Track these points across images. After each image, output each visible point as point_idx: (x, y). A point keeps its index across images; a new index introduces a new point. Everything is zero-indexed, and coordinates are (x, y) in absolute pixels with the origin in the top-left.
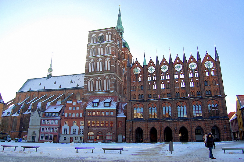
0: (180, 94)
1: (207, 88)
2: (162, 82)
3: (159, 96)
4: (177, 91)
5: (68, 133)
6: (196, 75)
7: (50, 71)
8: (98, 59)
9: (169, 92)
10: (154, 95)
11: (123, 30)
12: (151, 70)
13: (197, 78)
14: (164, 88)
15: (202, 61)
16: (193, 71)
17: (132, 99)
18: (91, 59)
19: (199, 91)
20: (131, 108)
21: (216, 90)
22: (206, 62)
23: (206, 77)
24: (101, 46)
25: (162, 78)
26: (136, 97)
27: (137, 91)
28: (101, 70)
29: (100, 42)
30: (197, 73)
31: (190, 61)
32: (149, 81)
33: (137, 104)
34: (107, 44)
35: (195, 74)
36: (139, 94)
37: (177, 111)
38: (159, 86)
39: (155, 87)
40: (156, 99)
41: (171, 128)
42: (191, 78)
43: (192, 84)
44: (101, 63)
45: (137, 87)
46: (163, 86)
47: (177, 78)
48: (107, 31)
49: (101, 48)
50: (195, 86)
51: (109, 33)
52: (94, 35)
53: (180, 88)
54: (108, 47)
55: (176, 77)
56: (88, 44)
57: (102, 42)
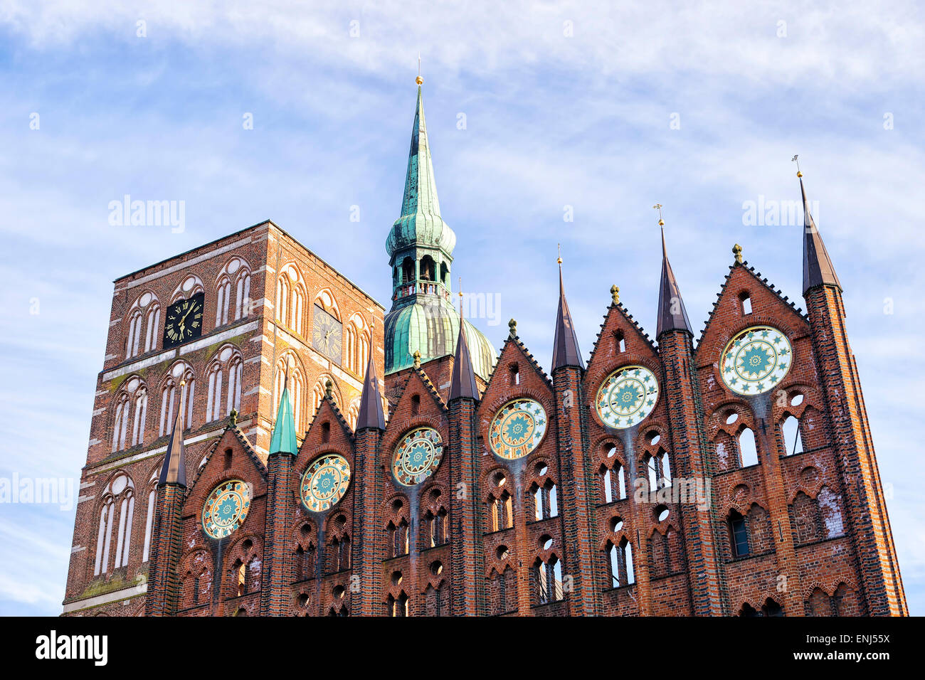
16: (629, 446)
18: (111, 479)
23: (738, 478)
24: (179, 370)
29: (176, 345)
34: (219, 348)
42: (614, 508)
48: (227, 259)
49: (179, 384)
51: (234, 266)
52: (146, 300)
54: (225, 368)
56: (101, 369)
57: (187, 340)
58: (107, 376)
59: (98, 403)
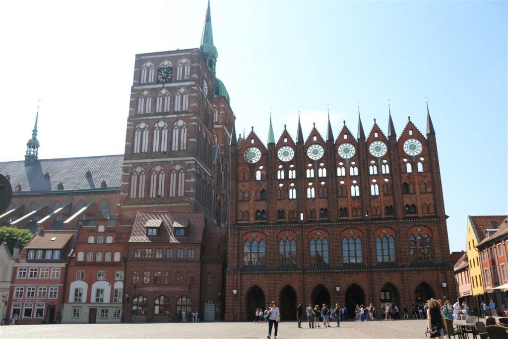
0: (350, 212)
1: (407, 200)
2: (310, 184)
3: (302, 215)
4: (342, 203)
5: (84, 299)
6: (386, 170)
7: (34, 147)
8: (158, 122)
9: (325, 206)
10: (292, 212)
11: (216, 56)
12: (286, 155)
13: (386, 176)
14: (313, 196)
15: (398, 138)
16: (379, 162)
17: (241, 220)
18: (139, 123)
19: (391, 206)
20: (238, 242)
21: (428, 203)
22: (406, 142)
23: (407, 175)
24: (164, 92)
25: (310, 173)
26: (249, 216)
27: (251, 202)
28: (164, 148)
29: (162, 83)
30: (387, 166)
31: (372, 139)
32: (281, 181)
33: (252, 231)
35: (383, 166)
36: (256, 210)
37: (342, 250)
38: (302, 193)
39: (293, 194)
40: (296, 222)
41: (327, 287)
42: (374, 176)
43: (375, 190)
44: (165, 133)
45: (253, 194)
46: (311, 193)
47: (344, 174)
49: (164, 96)
50: (382, 194)
52: (148, 64)
53: (349, 197)
54: (182, 95)
55: (341, 172)
56: (132, 85)
57: (167, 82)
58: (135, 88)
59: (132, 96)
